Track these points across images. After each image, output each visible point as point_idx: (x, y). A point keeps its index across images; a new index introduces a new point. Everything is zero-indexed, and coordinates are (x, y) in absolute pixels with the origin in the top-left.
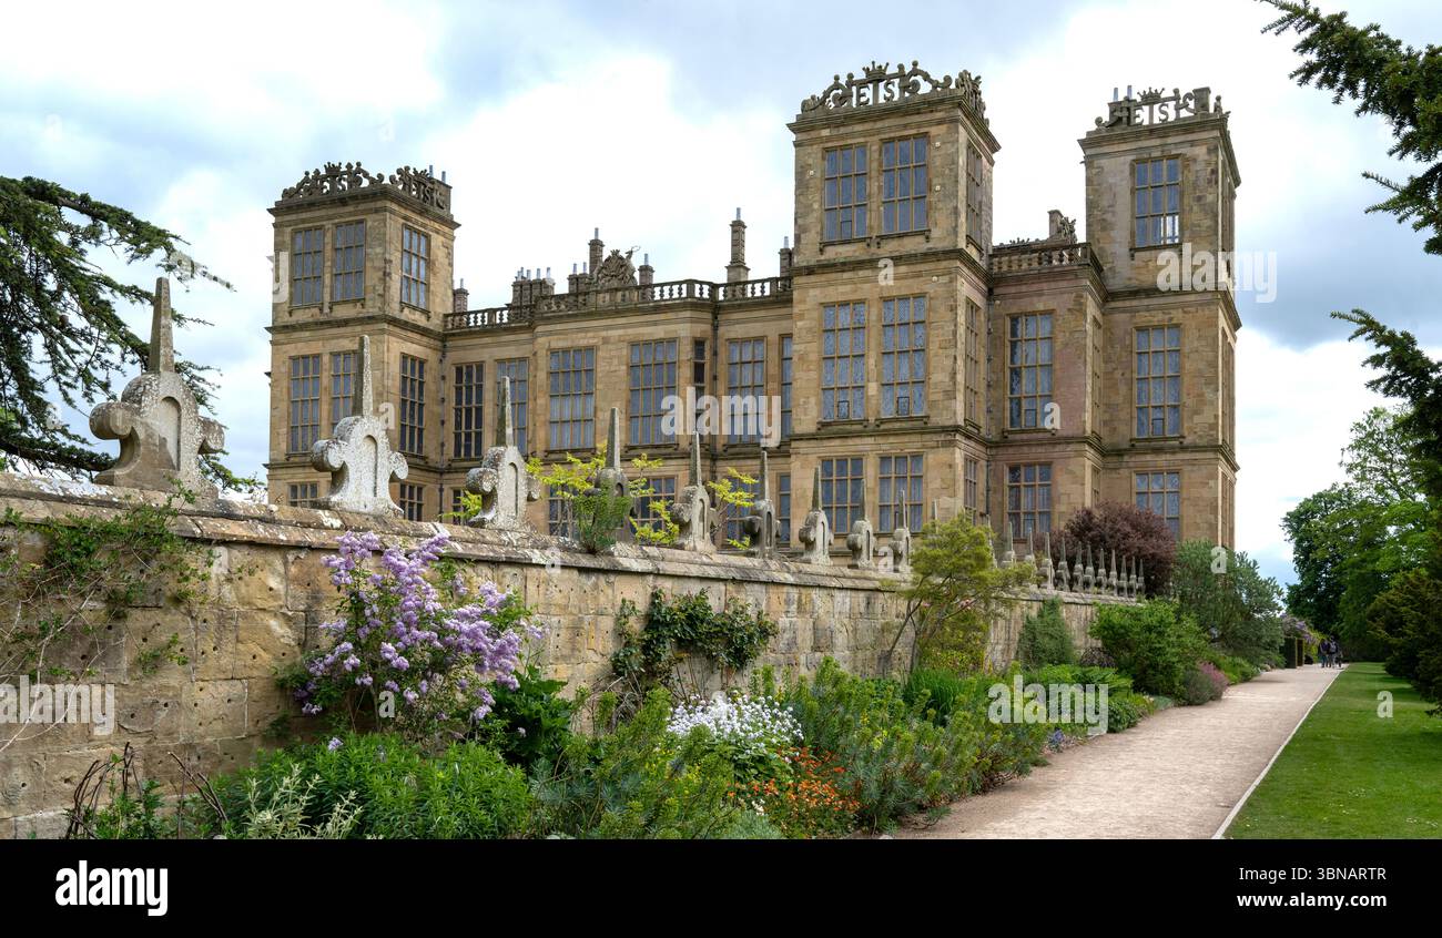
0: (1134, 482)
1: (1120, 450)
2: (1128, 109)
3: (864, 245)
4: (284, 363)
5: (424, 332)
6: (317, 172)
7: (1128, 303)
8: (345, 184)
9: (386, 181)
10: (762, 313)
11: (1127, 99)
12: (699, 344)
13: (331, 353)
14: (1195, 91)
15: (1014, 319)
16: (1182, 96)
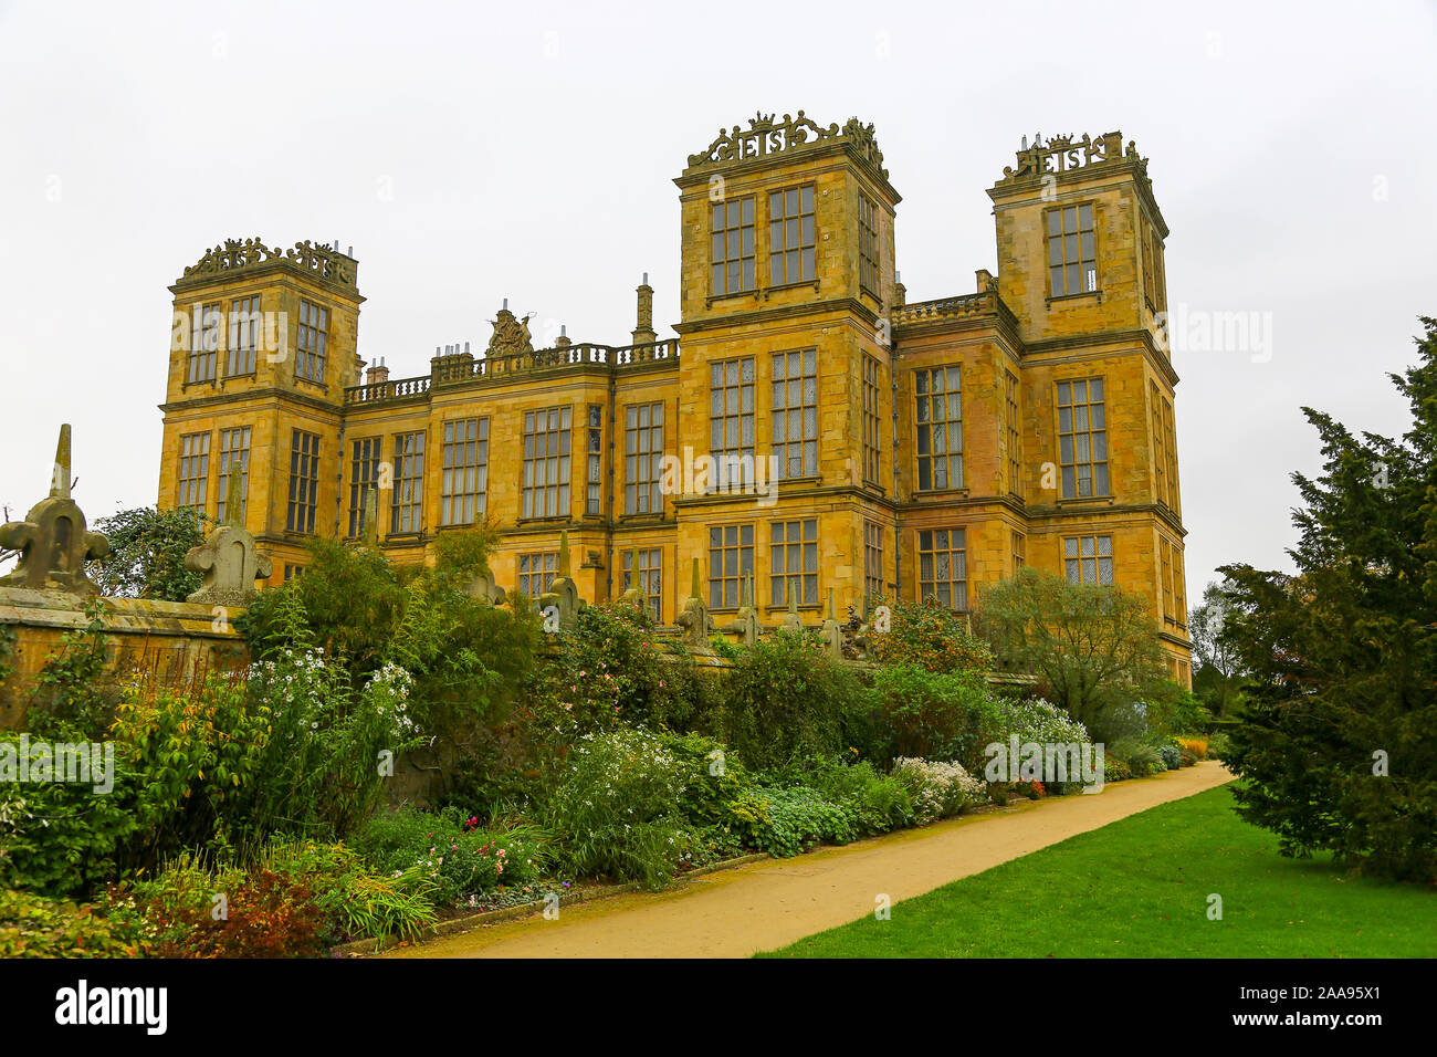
0: (1062, 548)
1: (1046, 513)
2: (1037, 158)
3: (751, 298)
4: (175, 441)
5: (321, 406)
6: (218, 248)
7: (1046, 356)
8: (244, 259)
9: (284, 255)
10: (660, 377)
11: (1035, 147)
12: (594, 410)
13: (220, 430)
14: (1105, 136)
15: (921, 374)
16: (1092, 142)
